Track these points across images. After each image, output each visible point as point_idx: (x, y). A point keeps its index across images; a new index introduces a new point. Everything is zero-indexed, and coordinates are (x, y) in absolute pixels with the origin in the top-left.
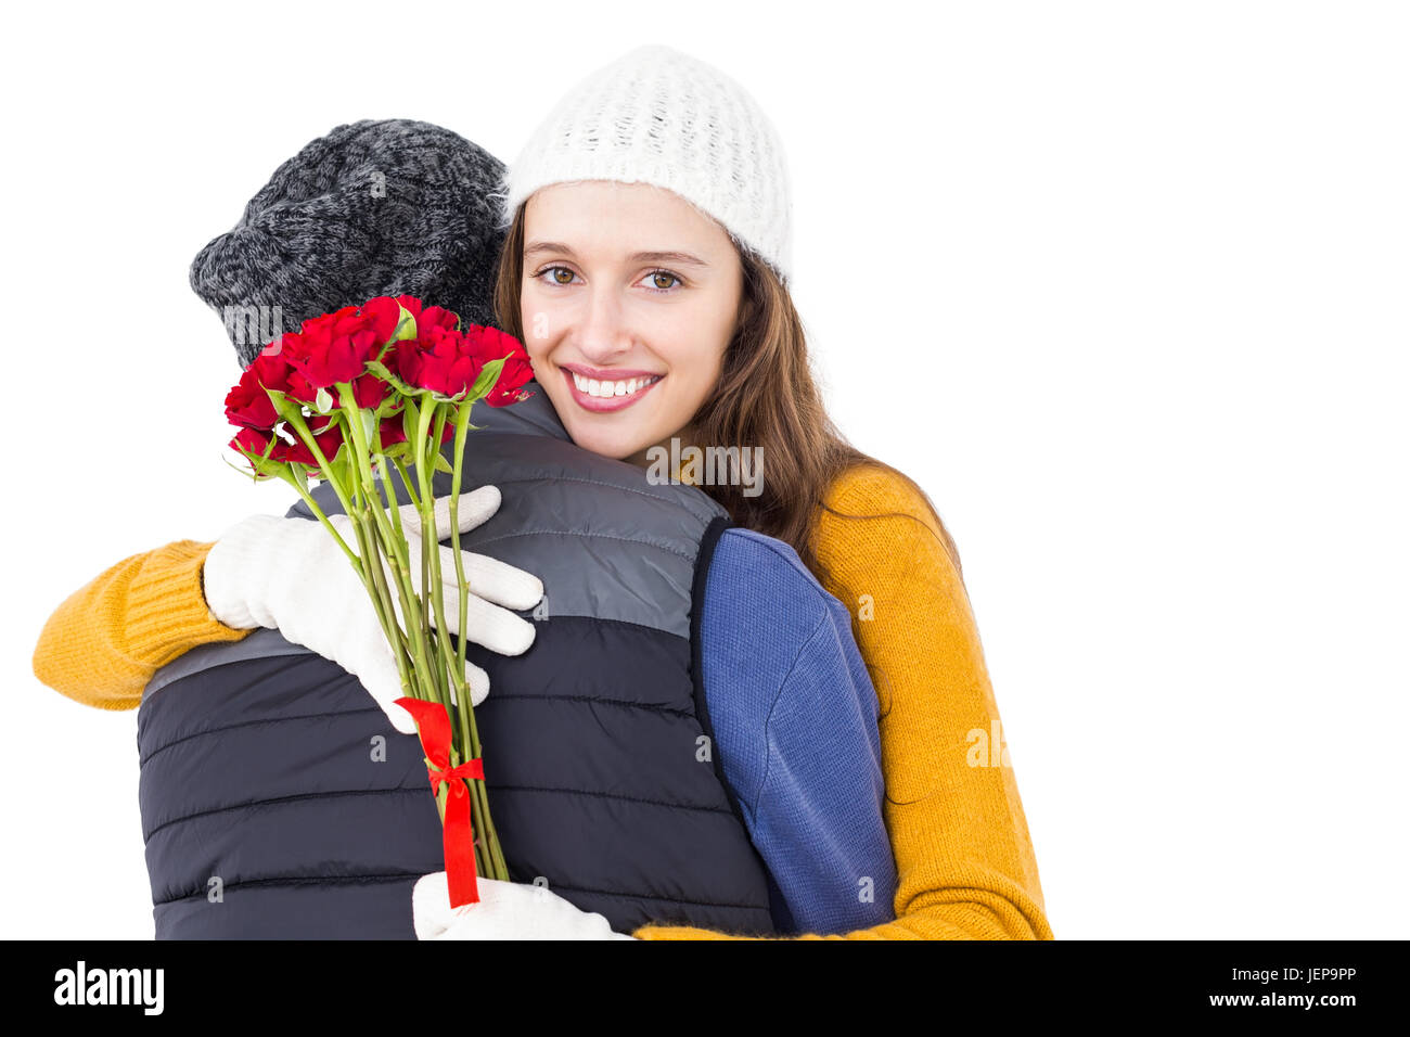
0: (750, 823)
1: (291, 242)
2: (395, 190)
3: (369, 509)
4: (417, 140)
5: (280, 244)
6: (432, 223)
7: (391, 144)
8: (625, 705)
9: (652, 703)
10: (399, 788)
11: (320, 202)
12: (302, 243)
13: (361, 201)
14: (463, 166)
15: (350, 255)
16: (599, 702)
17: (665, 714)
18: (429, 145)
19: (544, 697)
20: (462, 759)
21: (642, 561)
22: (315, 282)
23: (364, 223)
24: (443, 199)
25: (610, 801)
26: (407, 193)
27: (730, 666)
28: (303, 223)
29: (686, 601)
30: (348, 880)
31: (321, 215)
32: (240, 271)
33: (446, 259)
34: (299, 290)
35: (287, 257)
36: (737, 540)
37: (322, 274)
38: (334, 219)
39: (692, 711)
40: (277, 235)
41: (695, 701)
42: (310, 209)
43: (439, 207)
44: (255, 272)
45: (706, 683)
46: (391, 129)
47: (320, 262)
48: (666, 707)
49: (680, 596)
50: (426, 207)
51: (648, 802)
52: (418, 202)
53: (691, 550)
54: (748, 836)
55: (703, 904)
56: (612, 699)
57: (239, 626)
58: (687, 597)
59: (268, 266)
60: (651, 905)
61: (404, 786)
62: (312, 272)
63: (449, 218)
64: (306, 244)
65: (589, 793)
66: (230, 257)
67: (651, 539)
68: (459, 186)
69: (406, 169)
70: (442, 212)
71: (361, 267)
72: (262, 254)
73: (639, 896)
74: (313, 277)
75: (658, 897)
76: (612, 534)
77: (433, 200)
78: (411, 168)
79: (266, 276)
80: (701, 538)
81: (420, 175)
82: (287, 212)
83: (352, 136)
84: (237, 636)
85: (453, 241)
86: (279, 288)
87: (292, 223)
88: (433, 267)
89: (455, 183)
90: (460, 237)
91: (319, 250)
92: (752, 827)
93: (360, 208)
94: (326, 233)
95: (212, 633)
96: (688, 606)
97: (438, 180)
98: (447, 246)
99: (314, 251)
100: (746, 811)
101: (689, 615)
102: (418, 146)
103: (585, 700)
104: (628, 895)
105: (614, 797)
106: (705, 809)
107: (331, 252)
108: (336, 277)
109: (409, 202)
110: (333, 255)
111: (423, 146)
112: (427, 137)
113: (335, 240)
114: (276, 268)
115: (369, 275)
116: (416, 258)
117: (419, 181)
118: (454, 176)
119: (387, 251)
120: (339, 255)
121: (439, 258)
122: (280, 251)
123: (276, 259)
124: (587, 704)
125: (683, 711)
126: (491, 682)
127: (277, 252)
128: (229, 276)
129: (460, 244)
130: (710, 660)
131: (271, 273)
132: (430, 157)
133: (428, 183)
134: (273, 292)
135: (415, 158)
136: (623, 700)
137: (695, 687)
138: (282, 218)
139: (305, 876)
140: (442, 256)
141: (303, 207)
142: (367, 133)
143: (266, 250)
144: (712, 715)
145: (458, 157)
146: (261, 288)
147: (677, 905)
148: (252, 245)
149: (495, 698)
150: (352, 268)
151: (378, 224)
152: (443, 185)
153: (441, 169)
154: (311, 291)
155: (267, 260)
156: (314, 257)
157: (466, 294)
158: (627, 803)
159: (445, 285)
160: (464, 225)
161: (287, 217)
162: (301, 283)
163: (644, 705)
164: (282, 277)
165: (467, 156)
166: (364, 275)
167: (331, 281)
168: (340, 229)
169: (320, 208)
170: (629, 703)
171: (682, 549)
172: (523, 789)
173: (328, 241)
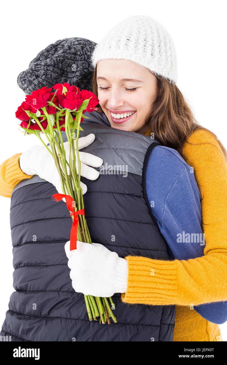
0: (160, 227)
1: (38, 72)
2: (67, 57)
3: (53, 142)
4: (76, 43)
5: (35, 73)
6: (78, 65)
7: (69, 44)
8: (123, 194)
9: (130, 194)
10: (64, 217)
11: (46, 61)
12: (41, 73)
13: (57, 60)
14: (89, 49)
15: (54, 75)
16: (116, 193)
17: (134, 197)
18: (79, 44)
19: (101, 192)
20: (78, 209)
21: (129, 154)
22: (44, 83)
23: (58, 66)
24: (82, 58)
25: (119, 221)
26: (71, 57)
27: (154, 183)
28: (41, 67)
29: (141, 165)
30: (51, 242)
31: (46, 65)
32: (26, 81)
33: (81, 75)
34: (40, 85)
35: (37, 77)
36: (159, 148)
37: (46, 81)
38: (49, 66)
39: (142, 196)
40: (35, 71)
41: (143, 193)
42: (43, 63)
43: (81, 61)
44: (29, 81)
45: (147, 188)
46: (71, 40)
47: (46, 77)
48: (134, 195)
49: (140, 164)
50: (77, 61)
51: (129, 221)
52: (75, 60)
53: (145, 151)
54: (159, 231)
55: (145, 249)
56: (119, 192)
57: (30, 175)
58: (142, 164)
59: (32, 79)
60: (130, 250)
61: (65, 216)
62: (44, 80)
63: (83, 63)
64: (42, 73)
65: (113, 219)
66: (23, 77)
67: (133, 148)
68: (87, 55)
69: (71, 51)
70: (81, 62)
71: (58, 78)
72: (30, 76)
73: (126, 247)
74: (44, 82)
75: (132, 248)
76: (122, 147)
77: (79, 59)
78: (73, 50)
79: (32, 82)
80: (148, 148)
81: (75, 52)
82: (37, 65)
83: (60, 43)
84: (29, 178)
85: (83, 70)
86: (35, 85)
87: (38, 67)
88: (77, 77)
89: (86, 54)
90: (85, 69)
91: (46, 74)
92: (160, 229)
93: (56, 62)
94: (47, 70)
95: (23, 176)
96: (142, 167)
97: (81, 53)
98: (82, 71)
99: (44, 75)
100: (159, 224)
101: (142, 169)
102: (76, 44)
103: (112, 193)
104: (124, 247)
105: (120, 220)
106: (145, 223)
107: (49, 75)
108: (51, 81)
109: (72, 60)
110: (50, 75)
111: (78, 44)
112: (79, 42)
113: (50, 71)
114: (34, 79)
115: (61, 80)
116: (74, 75)
117: (75, 54)
118: (85, 52)
119: (66, 73)
120: (51, 75)
121: (79, 75)
122: (36, 75)
123: (34, 77)
124: (112, 194)
125: (139, 196)
126: (88, 188)
127: (35, 75)
128: (23, 82)
129: (85, 70)
130: (148, 182)
131: (33, 81)
132: (79, 47)
133: (78, 54)
134: (34, 86)
135: (74, 48)
136: (122, 193)
137: (143, 189)
138: (36, 66)
139: (41, 241)
140: (80, 74)
141: (41, 63)
142: (64, 42)
143: (31, 75)
144: (148, 197)
145: (88, 47)
146: (31, 85)
147: (138, 250)
148: (28, 74)
149: (89, 192)
150: (55, 78)
151: (62, 66)
152: (82, 55)
153: (82, 50)
154: (44, 85)
155: (32, 78)
156: (44, 76)
157: (89, 84)
158: (123, 221)
159: (83, 82)
160: (87, 65)
161: (37, 66)
162: (41, 83)
163: (128, 194)
164: (36, 82)
165: (91, 46)
166: (59, 80)
167: (49, 83)
168: (51, 68)
169: (45, 63)
170: (124, 194)
171: (142, 151)
172: (95, 217)
173: (48, 72)
